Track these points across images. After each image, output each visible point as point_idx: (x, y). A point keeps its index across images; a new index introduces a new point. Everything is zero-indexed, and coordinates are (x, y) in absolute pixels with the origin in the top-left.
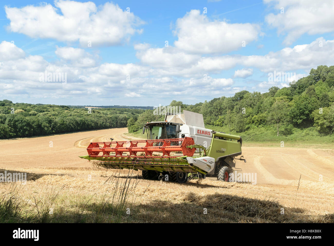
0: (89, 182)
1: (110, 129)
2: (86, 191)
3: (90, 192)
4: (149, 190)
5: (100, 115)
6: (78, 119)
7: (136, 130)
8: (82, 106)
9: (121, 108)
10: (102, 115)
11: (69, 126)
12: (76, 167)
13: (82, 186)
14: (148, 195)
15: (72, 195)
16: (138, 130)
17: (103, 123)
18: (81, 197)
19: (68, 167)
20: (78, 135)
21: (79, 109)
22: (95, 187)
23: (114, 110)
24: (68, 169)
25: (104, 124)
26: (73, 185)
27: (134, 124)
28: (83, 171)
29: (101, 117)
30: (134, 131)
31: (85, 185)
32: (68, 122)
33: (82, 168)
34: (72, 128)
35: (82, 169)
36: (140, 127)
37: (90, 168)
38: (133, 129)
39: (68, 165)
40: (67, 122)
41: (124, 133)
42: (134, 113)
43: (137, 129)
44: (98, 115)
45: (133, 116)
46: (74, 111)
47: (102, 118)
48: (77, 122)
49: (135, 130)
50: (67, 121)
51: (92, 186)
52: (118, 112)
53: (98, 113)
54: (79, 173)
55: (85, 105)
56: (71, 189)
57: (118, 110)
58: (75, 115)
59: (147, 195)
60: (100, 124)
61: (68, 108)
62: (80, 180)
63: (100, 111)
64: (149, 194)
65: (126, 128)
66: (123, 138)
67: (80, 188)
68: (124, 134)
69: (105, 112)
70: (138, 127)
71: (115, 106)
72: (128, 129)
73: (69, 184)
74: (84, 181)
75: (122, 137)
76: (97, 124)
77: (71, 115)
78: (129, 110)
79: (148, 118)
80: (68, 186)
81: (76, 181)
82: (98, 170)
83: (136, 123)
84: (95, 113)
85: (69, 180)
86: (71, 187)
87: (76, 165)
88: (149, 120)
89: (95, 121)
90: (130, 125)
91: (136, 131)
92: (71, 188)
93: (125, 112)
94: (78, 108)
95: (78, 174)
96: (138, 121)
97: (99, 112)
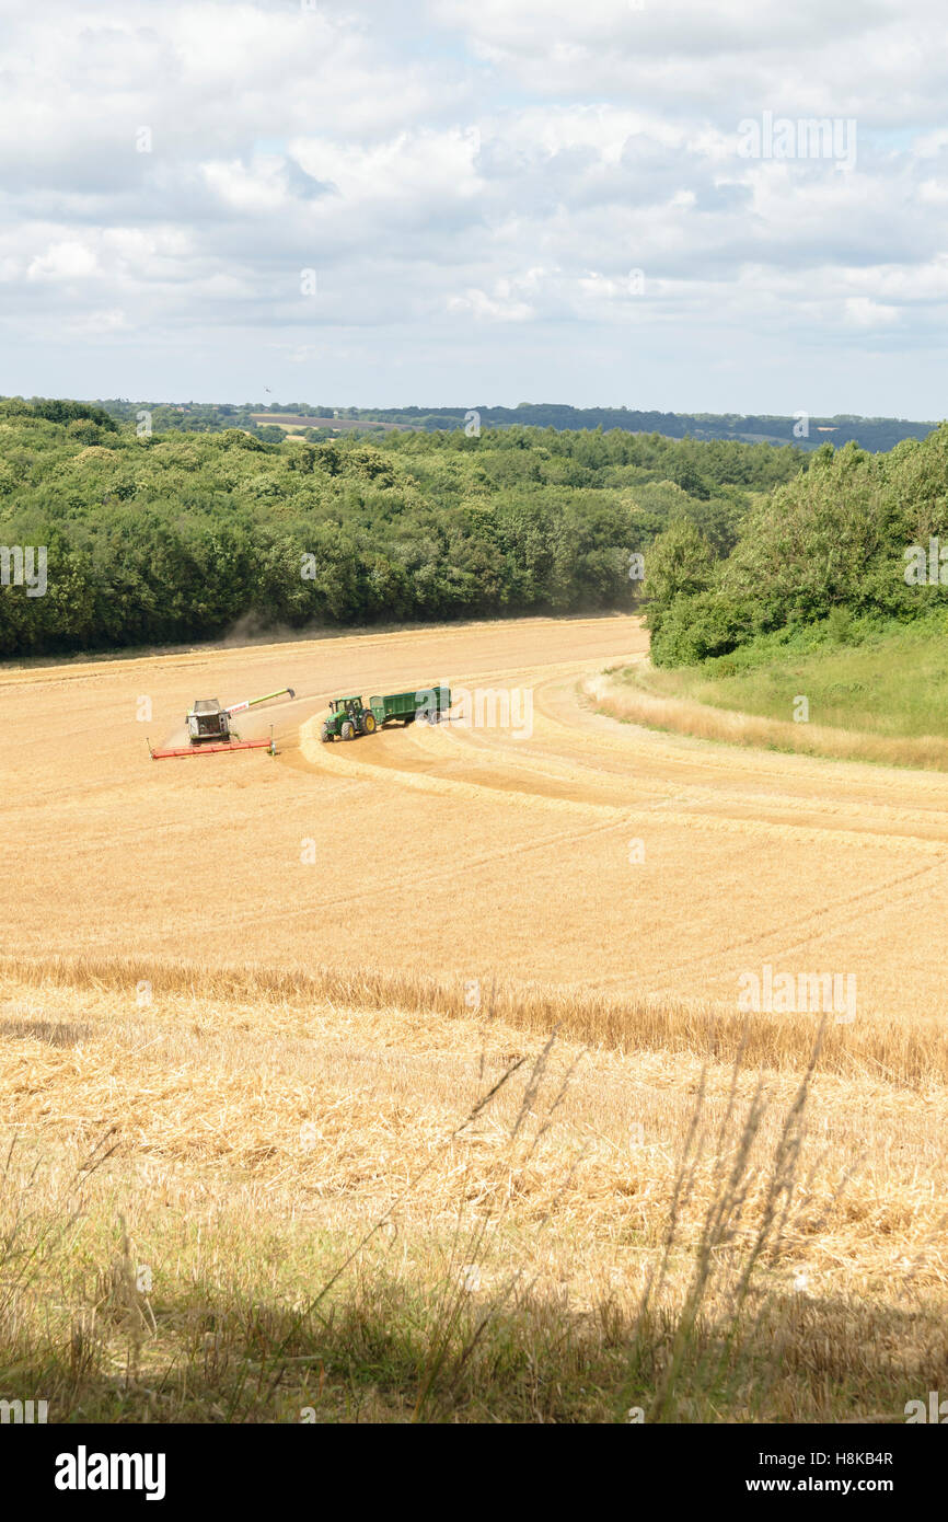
0: (305, 1115)
1: (478, 628)
2: (279, 1187)
3: (316, 1201)
4: (855, 1216)
5: (390, 493)
6: (193, 528)
7: (726, 637)
8: (227, 410)
9: (583, 431)
10: (409, 493)
11: (110, 591)
12: (170, 960)
13: (246, 1142)
14: (847, 1261)
15: (166, 1223)
16: (739, 637)
17: (414, 567)
18: (246, 1247)
19: (110, 959)
20: (190, 670)
21: (199, 436)
22: (363, 1163)
23: (522, 445)
24: (108, 983)
25: (422, 574)
26: (170, 1127)
27: (699, 587)
28: (243, 1008)
29: (398, 509)
30: (704, 652)
31: (267, 1136)
32: (103, 555)
33: (235, 977)
34: (136, 605)
35: (231, 986)
36: (760, 614)
37: (303, 982)
38: (695, 631)
39: (104, 942)
40: (97, 554)
41: (609, 663)
42: (707, 480)
43: (733, 629)
44: (371, 492)
45: (696, 501)
46: (157, 450)
47: (406, 525)
48: (181, 560)
49: (713, 640)
50: (90, 548)
51: (337, 1151)
52: (553, 469)
53: (375, 471)
54: (206, 1025)
55: (254, 403)
56: (150, 1169)
57: (556, 450)
58: (168, 492)
59: (838, 1264)
60: (393, 575)
61: (99, 422)
62: (230, 1088)
63: (386, 457)
64: (853, 1255)
65: (623, 617)
66: (602, 712)
67: (224, 1160)
68: (607, 672)
69: (435, 462)
70: (745, 607)
71: (528, 414)
72: (647, 634)
73: (126, 1116)
74: (258, 1099)
75: (592, 700)
76: (364, 571)
77: (125, 493)
78: (663, 449)
79: (836, 524)
80: (125, 1136)
81: (186, 1098)
82: (378, 1005)
83: (726, 571)
84: (348, 472)
85: (134, 1088)
86: (146, 1150)
87: (172, 943)
88: (849, 544)
89: (346, 544)
90: (663, 588)
91: (727, 648)
92: (149, 1157)
93: (620, 471)
94: (196, 426)
95: (197, 1031)
96: (745, 553)
97: (385, 470)
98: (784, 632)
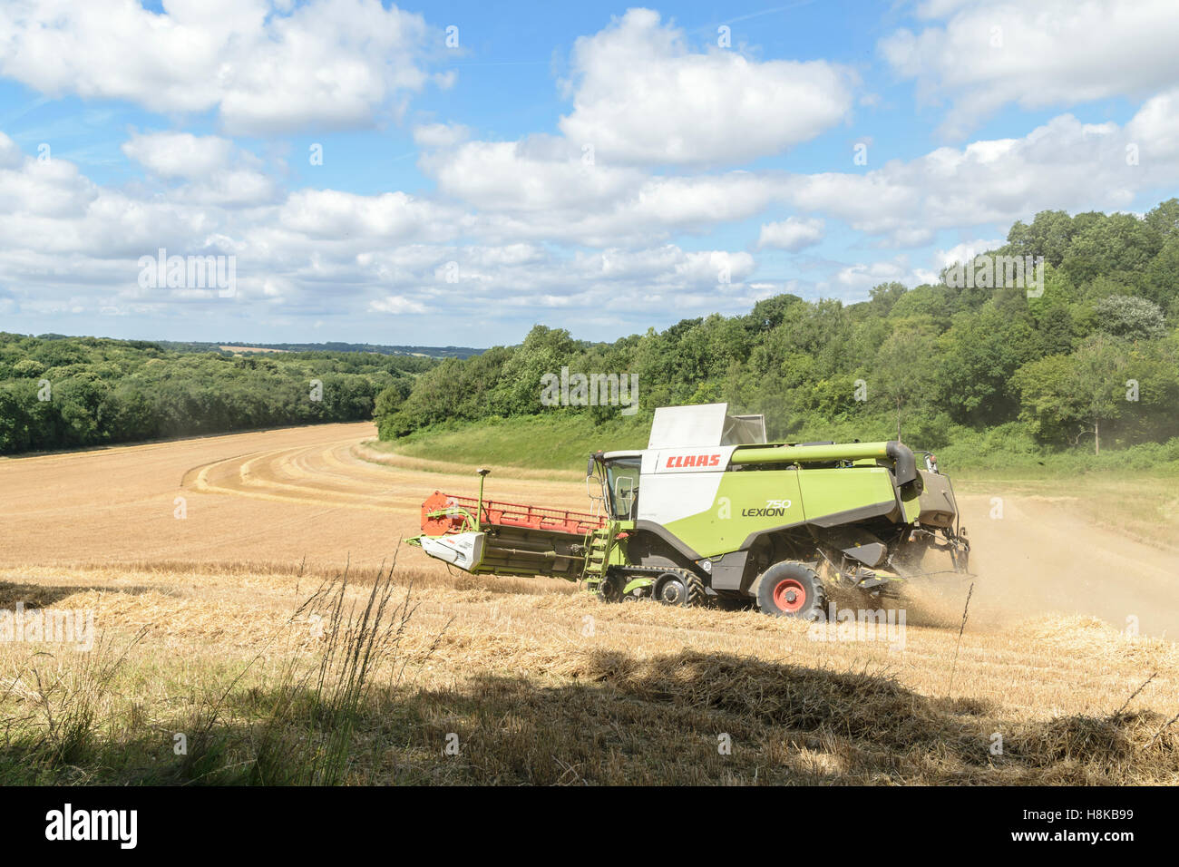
0: (236, 617)
1: (311, 428)
2: (224, 645)
3: (240, 650)
4: (450, 642)
5: (276, 376)
6: (195, 391)
7: (407, 430)
8: (211, 344)
9: (351, 352)
10: (283, 377)
11: (161, 415)
12: (186, 560)
13: (211, 628)
14: (447, 659)
15: (175, 662)
16: (412, 429)
17: (286, 404)
18: (209, 669)
19: (161, 560)
20: (196, 446)
21: (198, 354)
22: (259, 634)
23: (328, 358)
24: (159, 570)
25: (290, 407)
26: (180, 624)
27: (397, 411)
28: (214, 577)
29: (279, 382)
30: (399, 435)
31: (219, 625)
32: (158, 401)
33: (212, 565)
34: (173, 421)
35: (211, 569)
36: (420, 420)
37: (240, 566)
38: (395, 427)
39: (160, 555)
40: (156, 401)
41: (362, 440)
42: (399, 371)
43: (409, 426)
44: (268, 376)
45: (395, 379)
46: (181, 360)
47: (283, 388)
48: (191, 404)
49: (402, 431)
50: (153, 398)
51: (248, 630)
52: (340, 366)
53: (270, 368)
54: (199, 584)
55: (221, 342)
56: (171, 642)
57: (341, 360)
58: (186, 377)
59: (444, 661)
60: (277, 408)
61: (157, 349)
62: (205, 607)
63: (275, 363)
64: (449, 657)
65: (368, 423)
66: (360, 458)
67: (202, 636)
68: (362, 443)
69: (294, 365)
70: (414, 418)
71: (330, 346)
72: (377, 428)
73: (161, 621)
74: (217, 611)
75: (356, 454)
76: (266, 407)
77: (168, 377)
78: (382, 359)
79: (448, 387)
80: (161, 629)
81: (187, 612)
82: (270, 573)
83: (407, 404)
84: (259, 368)
85: (165, 610)
86: (170, 634)
87: (189, 554)
88: (452, 394)
89: (259, 396)
90: (383, 411)
91: (407, 433)
92: (171, 637)
93: (366, 367)
94: (197, 351)
95: (195, 587)
96: (413, 397)
97: (273, 367)
98: (429, 427)
